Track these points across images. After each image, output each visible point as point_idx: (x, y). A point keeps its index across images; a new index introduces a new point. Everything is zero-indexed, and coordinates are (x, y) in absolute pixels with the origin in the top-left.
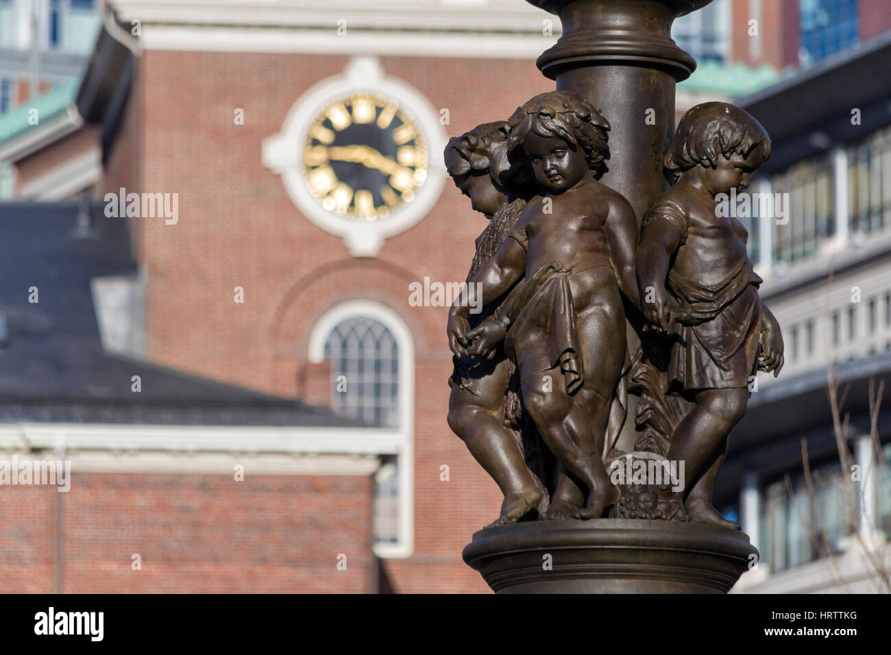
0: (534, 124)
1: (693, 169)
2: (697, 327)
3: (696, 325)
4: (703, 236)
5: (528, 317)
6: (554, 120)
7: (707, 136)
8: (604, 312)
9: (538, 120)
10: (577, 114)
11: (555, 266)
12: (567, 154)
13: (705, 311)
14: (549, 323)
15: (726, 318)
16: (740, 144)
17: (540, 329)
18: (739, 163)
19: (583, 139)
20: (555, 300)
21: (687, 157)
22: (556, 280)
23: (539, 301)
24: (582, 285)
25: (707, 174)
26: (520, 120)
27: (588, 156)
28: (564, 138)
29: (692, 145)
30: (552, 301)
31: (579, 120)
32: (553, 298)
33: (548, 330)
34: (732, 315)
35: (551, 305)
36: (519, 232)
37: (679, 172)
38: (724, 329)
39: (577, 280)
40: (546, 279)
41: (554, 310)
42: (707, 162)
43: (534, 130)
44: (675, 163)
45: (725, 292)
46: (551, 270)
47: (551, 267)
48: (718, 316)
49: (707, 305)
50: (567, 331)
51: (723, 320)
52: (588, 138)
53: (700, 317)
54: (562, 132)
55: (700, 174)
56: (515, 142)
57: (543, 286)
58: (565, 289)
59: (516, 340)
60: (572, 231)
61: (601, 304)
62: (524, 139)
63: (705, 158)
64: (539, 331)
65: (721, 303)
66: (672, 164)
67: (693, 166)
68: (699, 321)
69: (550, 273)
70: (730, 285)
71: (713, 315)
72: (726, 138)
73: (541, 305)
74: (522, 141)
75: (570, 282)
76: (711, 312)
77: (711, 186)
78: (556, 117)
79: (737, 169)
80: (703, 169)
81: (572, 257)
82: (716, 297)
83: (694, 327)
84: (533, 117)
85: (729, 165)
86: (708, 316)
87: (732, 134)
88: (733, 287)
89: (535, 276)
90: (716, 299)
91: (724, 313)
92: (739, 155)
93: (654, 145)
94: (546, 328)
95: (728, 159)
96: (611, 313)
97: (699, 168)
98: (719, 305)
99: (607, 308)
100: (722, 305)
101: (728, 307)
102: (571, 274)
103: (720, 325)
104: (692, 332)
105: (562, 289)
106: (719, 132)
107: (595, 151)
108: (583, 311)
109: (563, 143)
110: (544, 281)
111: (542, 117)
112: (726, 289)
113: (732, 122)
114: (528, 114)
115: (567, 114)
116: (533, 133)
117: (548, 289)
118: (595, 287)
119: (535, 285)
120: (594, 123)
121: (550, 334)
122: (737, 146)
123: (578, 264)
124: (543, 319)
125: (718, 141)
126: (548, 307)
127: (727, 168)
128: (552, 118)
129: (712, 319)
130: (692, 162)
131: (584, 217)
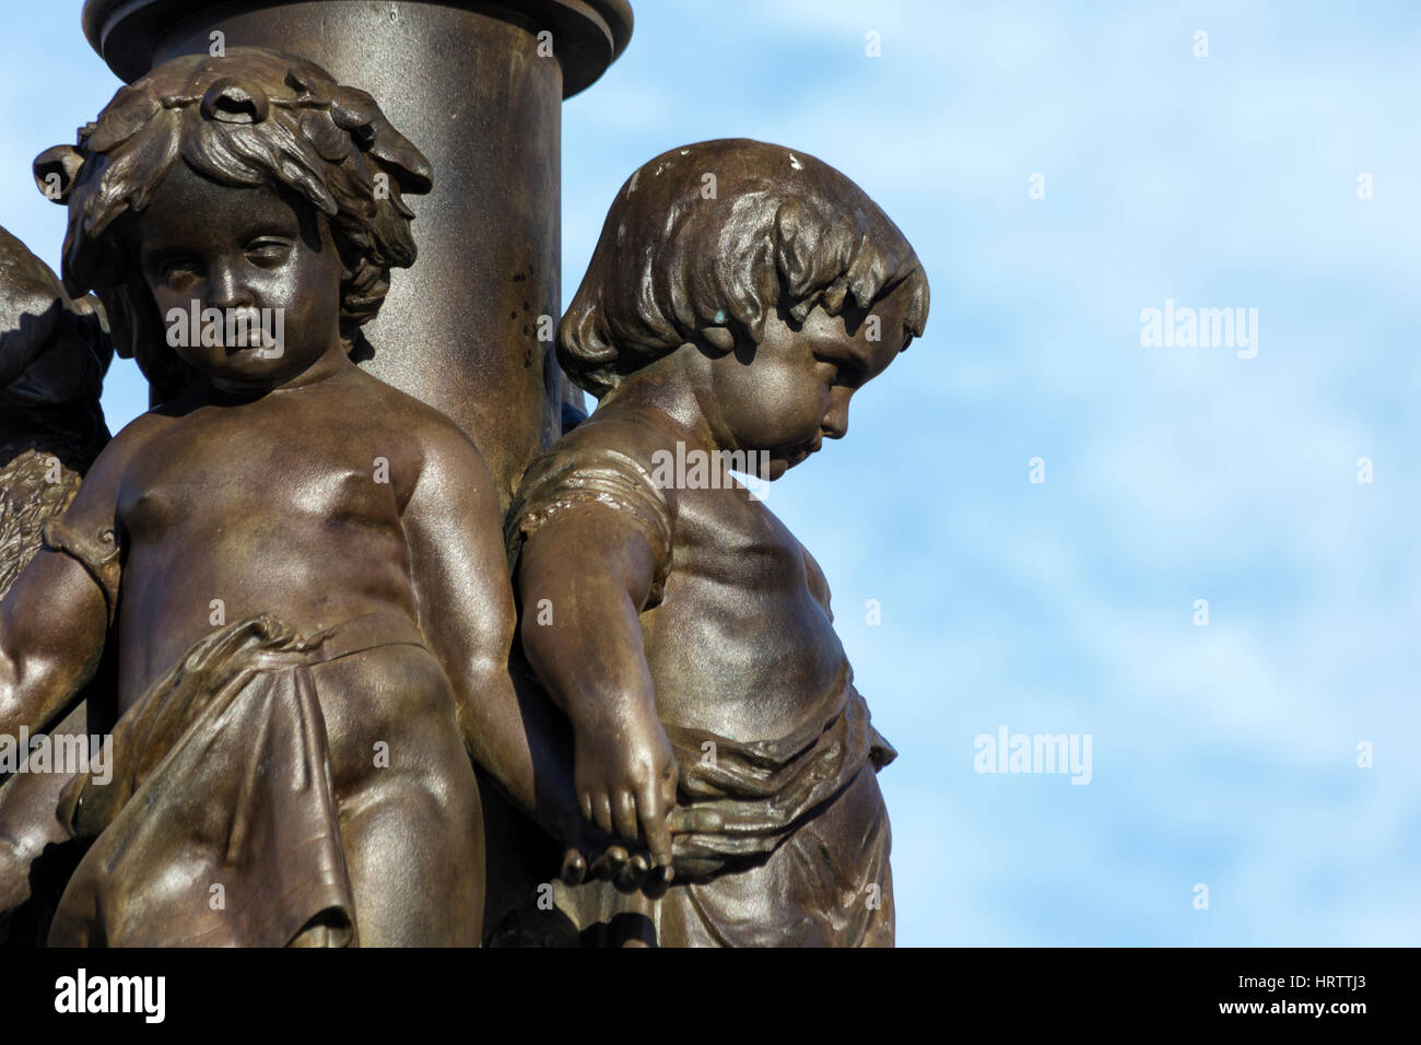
0: (191, 140)
1: (668, 361)
2: (706, 889)
3: (703, 879)
4: (721, 577)
5: (164, 804)
6: (262, 127)
7: (734, 244)
8: (431, 799)
9: (206, 124)
10: (334, 112)
11: (267, 627)
12: (294, 254)
13: (743, 828)
14: (239, 830)
15: (805, 863)
16: (843, 273)
17: (200, 851)
18: (832, 344)
19: (350, 204)
20: (268, 745)
21: (652, 314)
22: (272, 677)
23: (210, 747)
24: (359, 701)
25: (718, 377)
26: (139, 126)
27: (349, 274)
28: (293, 195)
29: (677, 275)
30: (257, 749)
31: (344, 135)
32: (260, 741)
33: (233, 854)
34: (824, 850)
35: (253, 762)
36: (88, 533)
37: (609, 371)
38: (798, 897)
39: (342, 679)
40: (234, 673)
41: (263, 782)
42: (723, 336)
43: (190, 160)
44: (603, 338)
45: (805, 769)
46: (252, 642)
47: (255, 631)
48: (780, 851)
49: (746, 808)
50: (318, 852)
51: (795, 868)
52: (365, 204)
53: (721, 849)
54: (291, 171)
55: (693, 378)
56: (116, 202)
57: (223, 695)
58: (307, 708)
59: (114, 887)
60: (311, 518)
61: (420, 773)
62: (152, 191)
63: (720, 317)
64: (195, 857)
65: (798, 804)
66: (594, 342)
67: (671, 348)
68: (716, 865)
69: (251, 652)
70: (818, 748)
71: (769, 844)
72: (804, 248)
73: (218, 764)
74: (141, 200)
75: (320, 687)
76: (762, 835)
77: (728, 419)
78: (271, 118)
79: (821, 366)
80: (704, 363)
81: (313, 604)
82: (776, 785)
83: (693, 887)
84: (186, 119)
85: (797, 348)
86: (751, 846)
87: (820, 241)
88: (829, 756)
89: (194, 663)
90: (780, 791)
91: (796, 842)
92: (832, 316)
93: (518, 278)
94: (226, 846)
95: (795, 324)
96: (450, 802)
97: (687, 355)
98: (789, 812)
99: (438, 787)
100: (798, 812)
101: (811, 824)
102: (319, 659)
103: (785, 885)
104: (688, 903)
105: (293, 709)
106: (775, 231)
107: (371, 261)
108: (360, 790)
109: (286, 215)
110: (225, 683)
111: (221, 115)
112: (802, 761)
113: (815, 199)
114: (167, 106)
115: (305, 111)
116: (187, 172)
117: (239, 708)
118: (400, 709)
119: (194, 693)
120: (382, 155)
121: (245, 866)
122: (831, 283)
123: (340, 627)
124: (216, 814)
125: (769, 260)
126: (241, 768)
127: (791, 358)
128: (257, 120)
129: (759, 859)
130: (669, 332)
131: (348, 474)
